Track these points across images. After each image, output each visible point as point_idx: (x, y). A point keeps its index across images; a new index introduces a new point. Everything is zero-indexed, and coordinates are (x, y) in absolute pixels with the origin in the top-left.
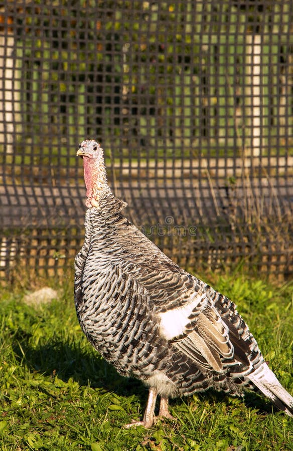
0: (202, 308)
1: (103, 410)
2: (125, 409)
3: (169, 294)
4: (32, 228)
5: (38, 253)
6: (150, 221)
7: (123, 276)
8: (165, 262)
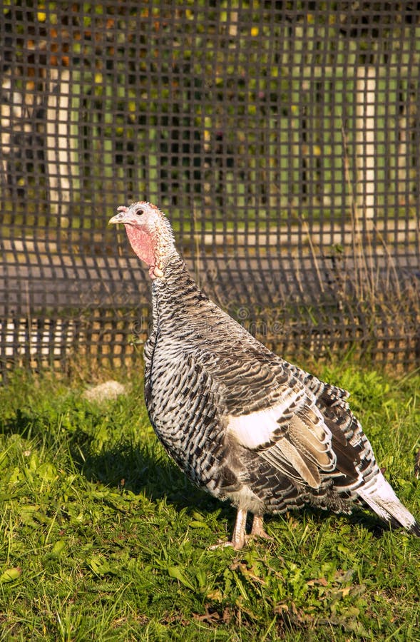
0: (297, 408)
1: (182, 528)
2: (210, 527)
3: (254, 392)
4: (93, 307)
5: (101, 338)
6: (239, 299)
7: (196, 368)
8: (251, 349)
